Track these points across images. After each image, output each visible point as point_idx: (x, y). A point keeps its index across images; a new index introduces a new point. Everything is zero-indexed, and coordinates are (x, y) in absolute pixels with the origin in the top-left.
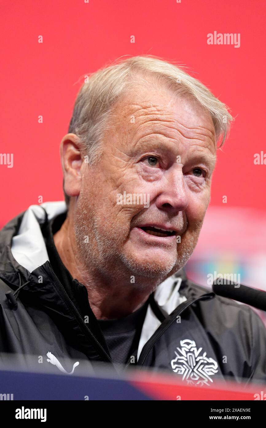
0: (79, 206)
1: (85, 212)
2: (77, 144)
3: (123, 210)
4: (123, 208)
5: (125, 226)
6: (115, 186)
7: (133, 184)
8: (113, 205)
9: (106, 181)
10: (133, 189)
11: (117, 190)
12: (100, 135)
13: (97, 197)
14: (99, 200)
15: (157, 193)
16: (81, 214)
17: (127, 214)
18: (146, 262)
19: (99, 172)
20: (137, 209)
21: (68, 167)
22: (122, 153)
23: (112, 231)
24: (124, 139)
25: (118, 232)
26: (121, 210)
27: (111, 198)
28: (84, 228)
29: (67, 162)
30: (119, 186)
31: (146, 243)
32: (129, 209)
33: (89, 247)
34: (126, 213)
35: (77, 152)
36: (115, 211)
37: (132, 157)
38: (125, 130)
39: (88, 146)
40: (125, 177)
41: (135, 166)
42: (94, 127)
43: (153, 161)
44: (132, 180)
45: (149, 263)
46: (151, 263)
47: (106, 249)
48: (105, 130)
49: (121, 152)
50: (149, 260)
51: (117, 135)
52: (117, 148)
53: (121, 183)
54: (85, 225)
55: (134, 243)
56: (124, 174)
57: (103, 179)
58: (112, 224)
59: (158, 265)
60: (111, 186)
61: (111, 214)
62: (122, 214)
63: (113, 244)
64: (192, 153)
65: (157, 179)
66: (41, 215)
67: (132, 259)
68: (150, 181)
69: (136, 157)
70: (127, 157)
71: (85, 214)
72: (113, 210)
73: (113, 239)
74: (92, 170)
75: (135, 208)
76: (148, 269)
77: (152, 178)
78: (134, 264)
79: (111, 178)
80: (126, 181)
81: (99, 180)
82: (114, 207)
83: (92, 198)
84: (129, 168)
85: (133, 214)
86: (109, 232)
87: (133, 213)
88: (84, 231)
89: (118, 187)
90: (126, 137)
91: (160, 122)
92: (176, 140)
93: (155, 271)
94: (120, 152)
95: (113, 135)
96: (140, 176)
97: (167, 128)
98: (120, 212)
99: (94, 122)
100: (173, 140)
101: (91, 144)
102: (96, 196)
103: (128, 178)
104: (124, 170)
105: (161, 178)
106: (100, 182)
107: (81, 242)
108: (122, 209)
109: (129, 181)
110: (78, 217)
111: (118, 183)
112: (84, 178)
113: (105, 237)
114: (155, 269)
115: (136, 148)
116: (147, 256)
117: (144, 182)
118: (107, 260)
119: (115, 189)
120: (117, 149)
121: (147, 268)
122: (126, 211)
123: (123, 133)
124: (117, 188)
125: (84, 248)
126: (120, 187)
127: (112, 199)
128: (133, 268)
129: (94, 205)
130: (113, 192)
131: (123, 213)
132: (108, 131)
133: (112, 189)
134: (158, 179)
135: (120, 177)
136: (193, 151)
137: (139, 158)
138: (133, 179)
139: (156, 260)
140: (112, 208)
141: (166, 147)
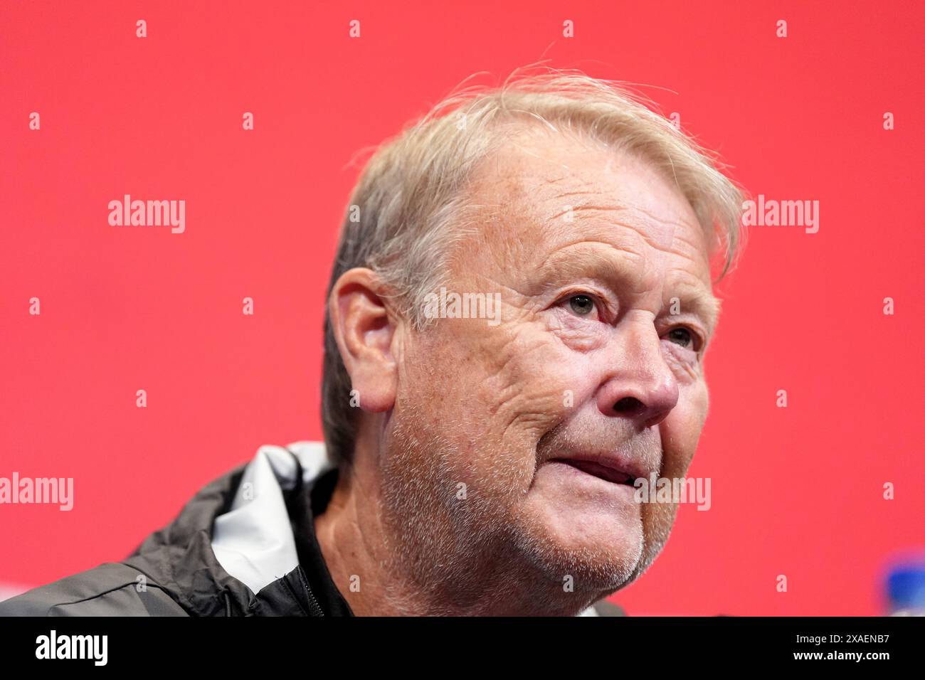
0: (397, 433)
1: (414, 443)
2: (374, 289)
3: (518, 419)
4: (518, 414)
5: (525, 458)
6: (492, 367)
7: (539, 355)
8: (491, 410)
9: (468, 359)
10: (541, 366)
11: (499, 373)
12: (438, 257)
13: (444, 400)
14: (452, 406)
15: (599, 377)
16: (402, 452)
17: (528, 428)
18: (580, 546)
19: (447, 342)
20: (555, 416)
21: (357, 345)
22: (505, 288)
23: (493, 473)
24: (509, 256)
25: (508, 474)
26: (513, 420)
27: (485, 395)
28: (415, 484)
29: (353, 336)
30: (504, 364)
31: (581, 495)
32: (533, 416)
33: (428, 529)
34: (527, 426)
35: (378, 310)
36: (497, 425)
37: (531, 296)
38: (511, 235)
39: (411, 286)
40: (518, 342)
41: (540, 317)
42: (424, 239)
43: (582, 305)
44: (538, 346)
45: (588, 547)
46: (593, 548)
47: (477, 522)
48: (453, 243)
49: (503, 285)
50: (588, 541)
51: (488, 249)
52: (490, 277)
53: (510, 356)
54: (415, 476)
55: (551, 496)
56: (516, 335)
57: (460, 355)
58: (492, 456)
59: (607, 555)
60: (482, 368)
61: (489, 431)
62: (517, 430)
63: (496, 506)
64: (673, 287)
65: (597, 345)
66: (287, 468)
67: (545, 537)
68: (582, 349)
69: (544, 296)
70: (517, 297)
71: (413, 449)
72: (493, 421)
73: (496, 494)
74: (427, 342)
75: (549, 413)
76: (584, 563)
77: (586, 342)
78: (549, 550)
79: (483, 349)
80: (523, 349)
81: (448, 361)
82: (494, 417)
83: (432, 406)
84: (525, 322)
85: (542, 428)
86: (485, 478)
87: (544, 426)
88: (414, 491)
89: (500, 366)
90: (515, 250)
91: (599, 212)
92: (638, 256)
93: (600, 570)
94: (498, 286)
95: (477, 250)
96: (556, 337)
97: (614, 228)
98: (511, 426)
99: (422, 230)
100: (631, 255)
101: (417, 282)
102: (442, 399)
103: (527, 342)
104: (515, 326)
105: (606, 343)
106: (451, 363)
107: (404, 523)
108: (516, 417)
109: (530, 350)
110: (395, 460)
111: (500, 358)
112: (406, 362)
113: (476, 490)
114: (600, 565)
115: (543, 274)
116: (581, 530)
117: (568, 353)
118: (480, 551)
119: (495, 374)
120: (491, 281)
121: (582, 563)
122: (527, 420)
123: (504, 243)
124: (498, 371)
125: (413, 535)
126: (507, 365)
127: (487, 396)
128: (547, 561)
129: (436, 421)
130: (488, 380)
131: (517, 427)
132: (462, 244)
133: (486, 373)
134: (601, 344)
135: (506, 343)
136: (674, 284)
137: (551, 297)
138: (540, 344)
139: (603, 542)
140: (490, 418)
141: (617, 273)
